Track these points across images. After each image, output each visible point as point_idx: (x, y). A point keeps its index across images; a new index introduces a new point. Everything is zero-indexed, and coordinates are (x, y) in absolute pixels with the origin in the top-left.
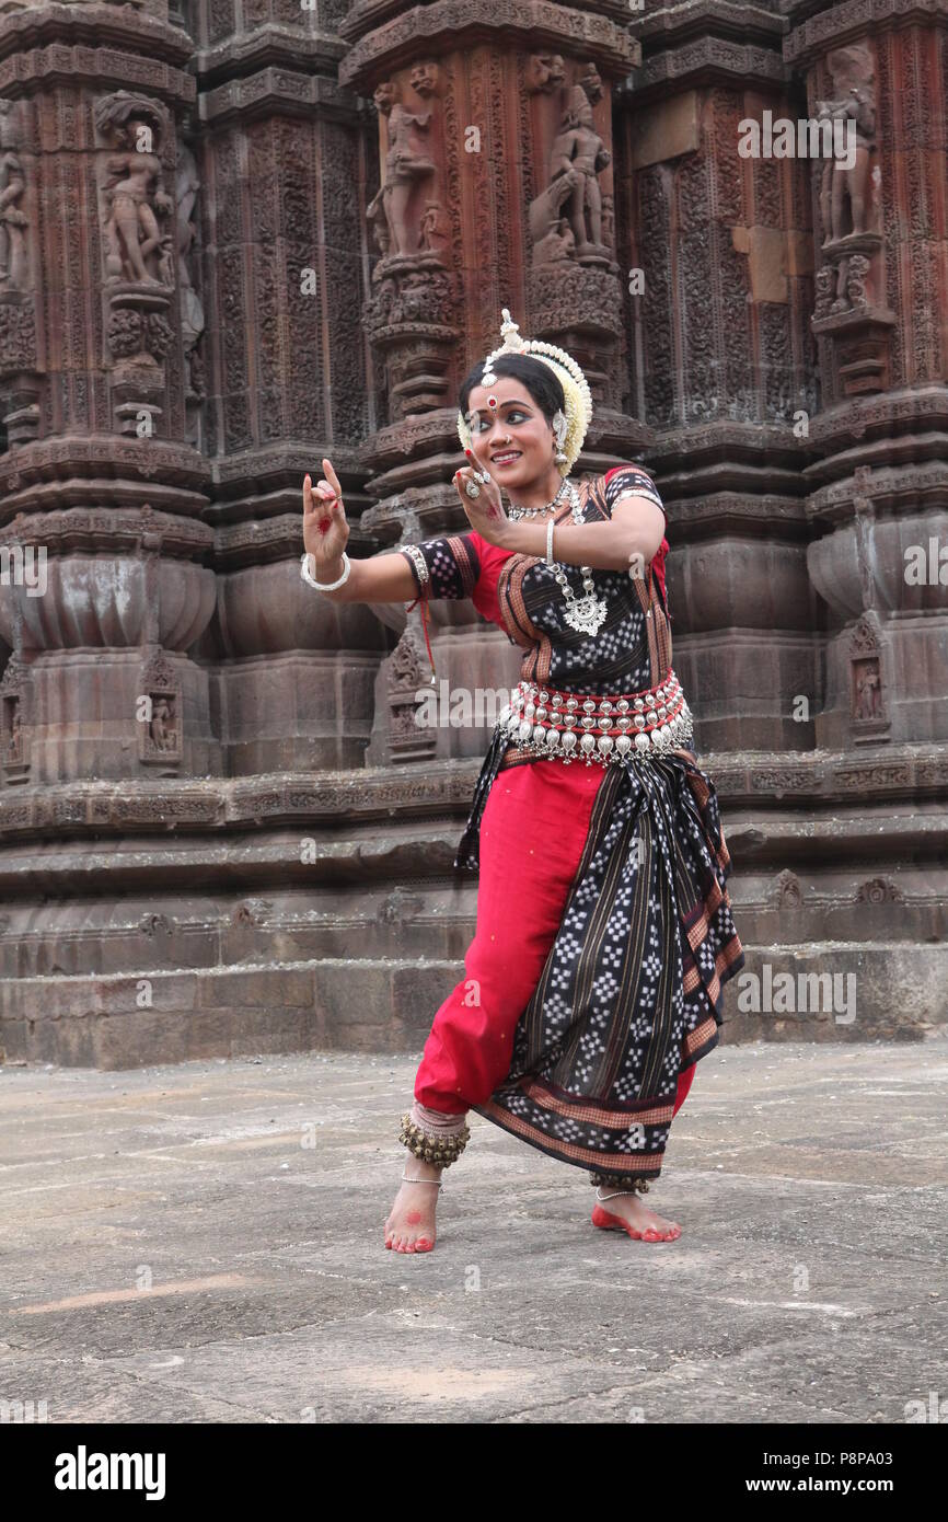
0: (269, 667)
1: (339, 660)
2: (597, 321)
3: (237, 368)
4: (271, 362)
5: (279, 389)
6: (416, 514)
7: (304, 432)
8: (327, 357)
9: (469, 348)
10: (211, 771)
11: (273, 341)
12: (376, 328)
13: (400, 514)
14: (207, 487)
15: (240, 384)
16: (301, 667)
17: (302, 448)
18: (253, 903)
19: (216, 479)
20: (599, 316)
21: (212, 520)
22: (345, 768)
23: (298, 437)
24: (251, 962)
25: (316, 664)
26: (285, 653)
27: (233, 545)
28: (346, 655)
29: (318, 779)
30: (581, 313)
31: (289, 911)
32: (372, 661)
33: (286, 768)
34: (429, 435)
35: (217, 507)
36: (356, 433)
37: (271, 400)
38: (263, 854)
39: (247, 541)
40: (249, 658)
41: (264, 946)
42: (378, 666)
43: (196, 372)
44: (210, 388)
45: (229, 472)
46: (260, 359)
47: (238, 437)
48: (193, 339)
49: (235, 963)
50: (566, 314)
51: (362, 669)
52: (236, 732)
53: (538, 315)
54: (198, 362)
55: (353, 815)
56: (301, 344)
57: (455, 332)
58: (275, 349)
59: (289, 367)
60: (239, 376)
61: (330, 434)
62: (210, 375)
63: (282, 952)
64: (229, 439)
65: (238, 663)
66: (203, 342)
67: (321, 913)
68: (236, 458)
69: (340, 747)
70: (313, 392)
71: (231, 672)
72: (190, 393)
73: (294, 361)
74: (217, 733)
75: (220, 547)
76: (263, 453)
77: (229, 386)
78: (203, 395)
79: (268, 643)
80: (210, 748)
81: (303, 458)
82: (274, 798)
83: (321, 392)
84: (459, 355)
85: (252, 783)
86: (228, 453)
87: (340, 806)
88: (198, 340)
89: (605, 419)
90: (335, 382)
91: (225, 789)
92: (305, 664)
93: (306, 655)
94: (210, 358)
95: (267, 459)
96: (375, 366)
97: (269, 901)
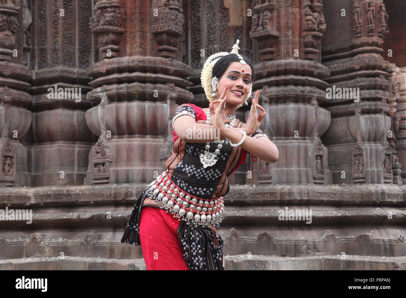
0: (50, 147)
1: (77, 145)
2: (174, 29)
3: (44, 38)
4: (56, 37)
5: (59, 46)
6: (106, 94)
7: (67, 62)
8: (77, 36)
9: (128, 36)
10: (26, 185)
11: (57, 29)
12: (94, 27)
13: (100, 94)
14: (31, 81)
15: (44, 44)
16: (62, 147)
17: (66, 68)
18: (38, 235)
19: (34, 77)
20: (175, 28)
21: (32, 93)
22: (76, 185)
23: (65, 64)
24: (36, 257)
25: (68, 147)
26: (57, 142)
27: (39, 102)
28: (79, 144)
29: (65, 189)
30: (168, 26)
31: (51, 238)
32: (89, 146)
33: (54, 185)
34: (112, 66)
35: (34, 88)
36: (87, 64)
37: (55, 50)
38: (43, 216)
39: (44, 101)
40: (43, 143)
41: (41, 251)
42: (90, 148)
43: (28, 38)
44: (33, 45)
45: (39, 76)
46: (52, 35)
47: (43, 63)
48: (27, 26)
49: (29, 257)
50: (163, 26)
51: (85, 149)
52: (37, 170)
53: (153, 26)
54: (29, 35)
55: (78, 203)
56: (67, 30)
57: (123, 30)
58: (58, 32)
59: (63, 39)
60: (44, 41)
61: (77, 64)
62: (33, 40)
63: (47, 254)
64: (39, 63)
65: (39, 145)
66: (31, 28)
67: (63, 239)
68: (42, 70)
69: (75, 177)
70: (71, 48)
71: (37, 148)
72: (25, 46)
73: (64, 37)
74: (29, 170)
75: (34, 103)
76: (51, 69)
77: (40, 44)
78: (31, 47)
79: (50, 138)
80: (26, 176)
81: (66, 72)
82: (48, 196)
83: (74, 48)
84: (124, 38)
85: (41, 190)
86: (39, 68)
87: (73, 199)
88: (30, 27)
89: (176, 64)
90: (80, 45)
91: (30, 191)
92: (64, 146)
93: (64, 143)
94: (34, 33)
95: (53, 72)
96: (95, 40)
97: (44, 234)
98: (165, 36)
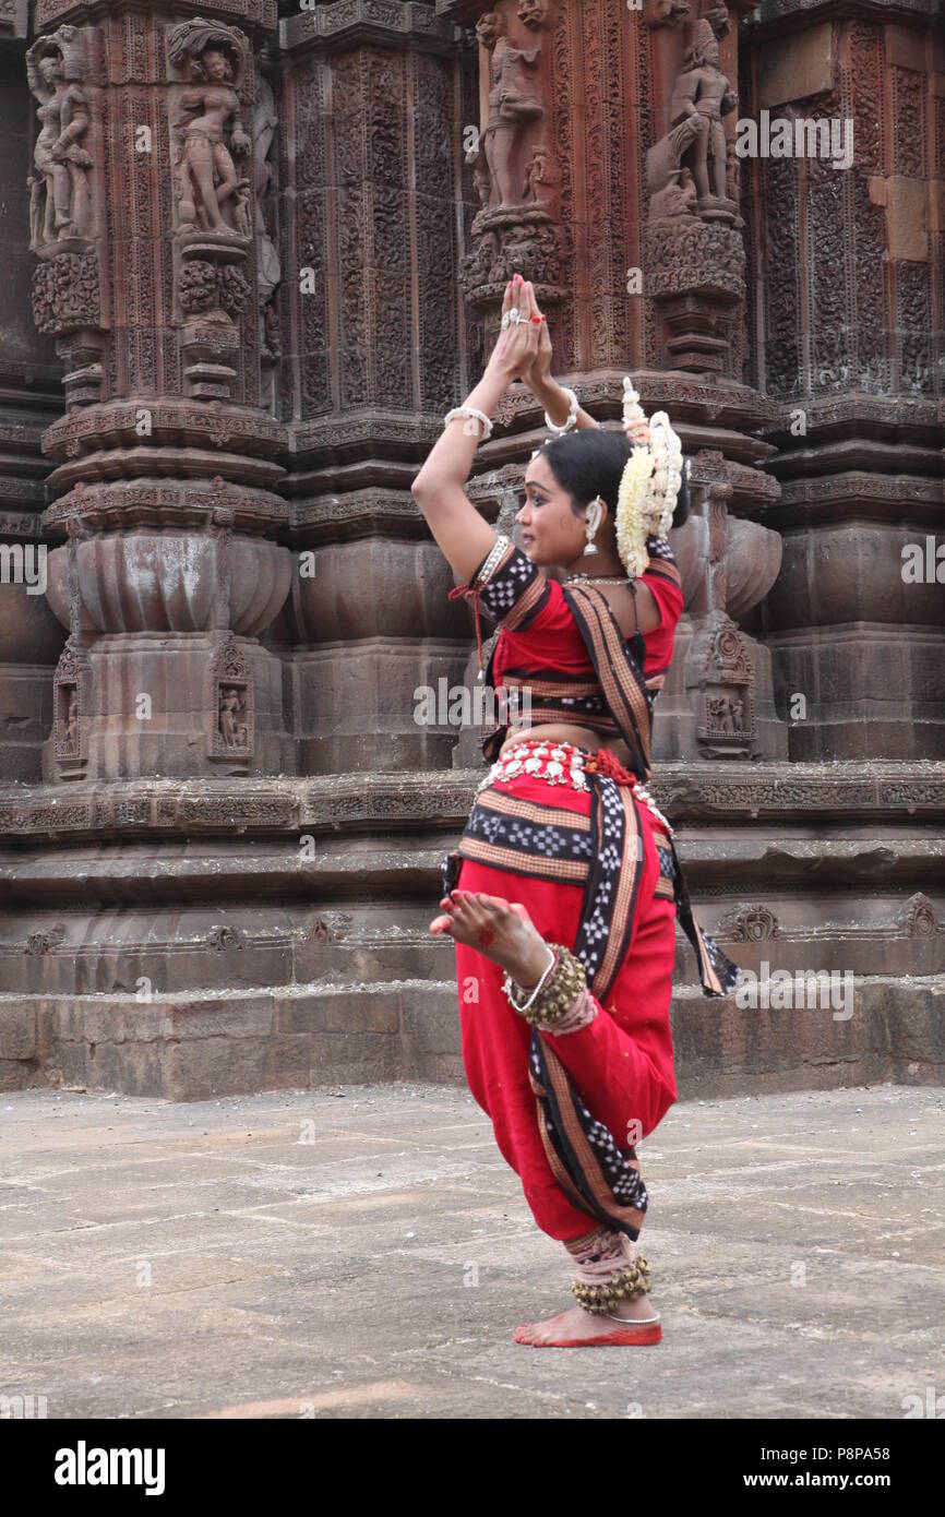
0: (347, 656)
1: (424, 649)
2: (720, 283)
3: (316, 326)
4: (355, 320)
5: (364, 350)
6: (515, 492)
7: (390, 398)
8: (416, 315)
9: (577, 312)
10: (283, 769)
11: (357, 297)
12: (475, 287)
13: (499, 492)
14: (283, 457)
15: (320, 343)
16: (383, 656)
17: (388, 416)
18: (331, 916)
19: (293, 447)
20: (722, 278)
21: (287, 492)
22: (430, 769)
23: (383, 403)
24: (329, 981)
25: (399, 653)
26: (365, 640)
27: (309, 521)
28: (432, 643)
29: (402, 780)
30: (702, 273)
31: (370, 925)
32: (461, 650)
33: (366, 768)
34: (531, 406)
35: (293, 478)
36: (446, 399)
37: (354, 361)
38: (341, 863)
39: (325, 517)
40: (324, 645)
41: (343, 964)
42: (467, 655)
43: (272, 328)
44: (286, 345)
45: (306, 440)
46: (343, 316)
47: (317, 401)
48: (267, 292)
49: (309, 982)
50: (686, 275)
51: (449, 659)
52: (310, 725)
53: (654, 275)
54: (274, 318)
55: (441, 821)
56: (387, 299)
57: (563, 292)
58: (360, 306)
59: (375, 325)
60: (318, 334)
61: (418, 400)
62: (286, 330)
63: (363, 972)
64: (305, 402)
65: (311, 650)
66: (279, 296)
67: (404, 929)
68: (314, 424)
69: (424, 744)
70: (399, 353)
71: (305, 660)
72: (266, 352)
73: (380, 320)
74: (290, 728)
75: (295, 523)
76: (344, 420)
77: (308, 344)
78: (279, 354)
79: (347, 629)
80: (282, 742)
81: (388, 427)
82: (355, 802)
83: (409, 353)
84: (565, 318)
85: (327, 784)
86: (304, 418)
87: (428, 812)
88: (274, 293)
89: (726, 391)
90: (425, 343)
91: (300, 789)
92: (388, 652)
93: (387, 644)
94: (287, 313)
95: (350, 427)
96: (468, 325)
97: (348, 914)
98: (690, 306)
